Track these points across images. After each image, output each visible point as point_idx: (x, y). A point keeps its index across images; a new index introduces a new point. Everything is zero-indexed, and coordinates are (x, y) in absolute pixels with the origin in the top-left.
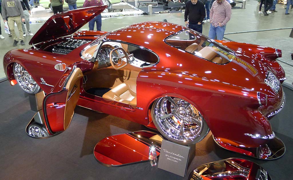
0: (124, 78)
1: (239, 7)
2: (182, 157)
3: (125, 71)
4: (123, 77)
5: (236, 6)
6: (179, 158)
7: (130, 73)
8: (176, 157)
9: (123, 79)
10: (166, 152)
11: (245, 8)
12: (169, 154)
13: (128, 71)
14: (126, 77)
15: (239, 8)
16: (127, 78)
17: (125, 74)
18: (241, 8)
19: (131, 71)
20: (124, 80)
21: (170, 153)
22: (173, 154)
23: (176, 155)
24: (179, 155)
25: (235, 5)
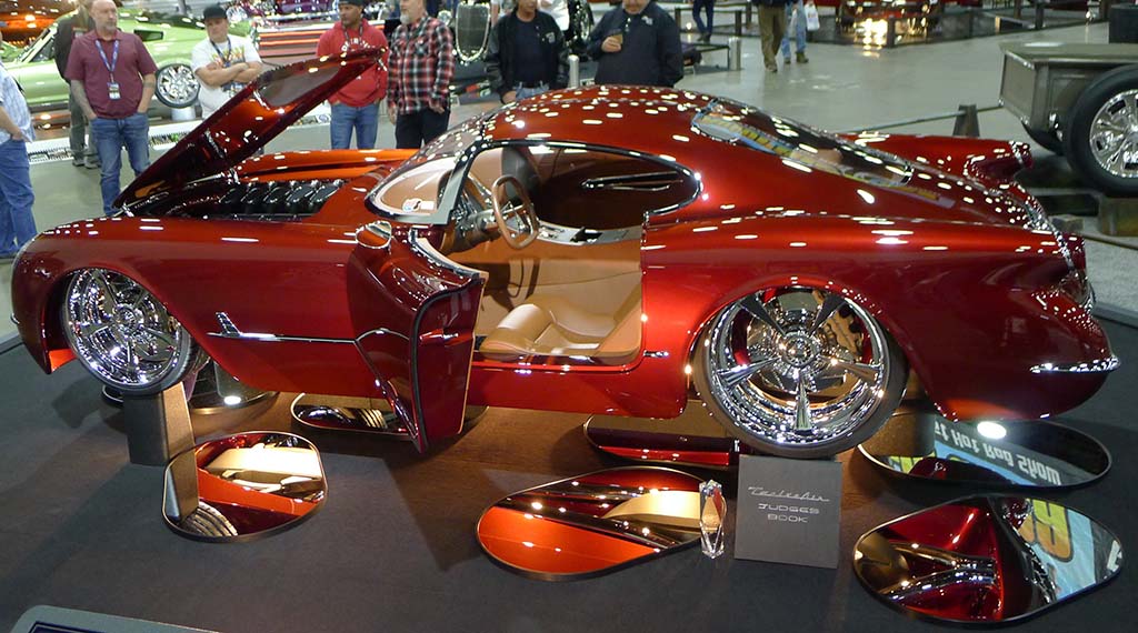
0: (512, 290)
1: (717, 67)
2: (820, 498)
3: (515, 265)
4: (509, 289)
5: (702, 63)
6: (808, 504)
7: (536, 269)
8: (798, 503)
9: (510, 295)
10: (761, 494)
11: (739, 69)
12: (773, 501)
13: (529, 264)
14: (520, 286)
15: (718, 69)
16: (525, 290)
17: (515, 277)
18: (728, 69)
19: (542, 262)
20: (512, 299)
21: (773, 494)
22: (788, 496)
23: (796, 496)
24: (808, 494)
25: (699, 58)
